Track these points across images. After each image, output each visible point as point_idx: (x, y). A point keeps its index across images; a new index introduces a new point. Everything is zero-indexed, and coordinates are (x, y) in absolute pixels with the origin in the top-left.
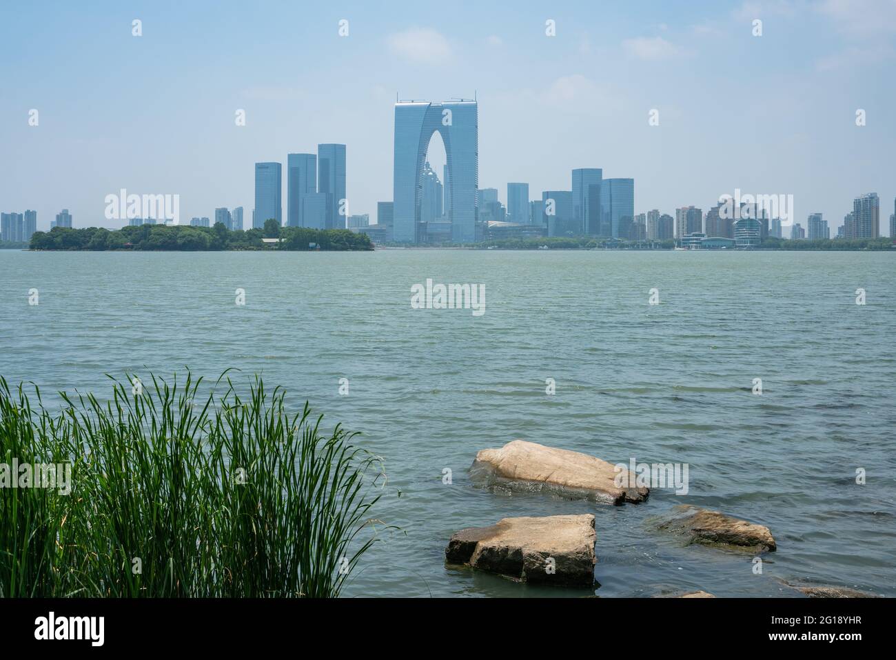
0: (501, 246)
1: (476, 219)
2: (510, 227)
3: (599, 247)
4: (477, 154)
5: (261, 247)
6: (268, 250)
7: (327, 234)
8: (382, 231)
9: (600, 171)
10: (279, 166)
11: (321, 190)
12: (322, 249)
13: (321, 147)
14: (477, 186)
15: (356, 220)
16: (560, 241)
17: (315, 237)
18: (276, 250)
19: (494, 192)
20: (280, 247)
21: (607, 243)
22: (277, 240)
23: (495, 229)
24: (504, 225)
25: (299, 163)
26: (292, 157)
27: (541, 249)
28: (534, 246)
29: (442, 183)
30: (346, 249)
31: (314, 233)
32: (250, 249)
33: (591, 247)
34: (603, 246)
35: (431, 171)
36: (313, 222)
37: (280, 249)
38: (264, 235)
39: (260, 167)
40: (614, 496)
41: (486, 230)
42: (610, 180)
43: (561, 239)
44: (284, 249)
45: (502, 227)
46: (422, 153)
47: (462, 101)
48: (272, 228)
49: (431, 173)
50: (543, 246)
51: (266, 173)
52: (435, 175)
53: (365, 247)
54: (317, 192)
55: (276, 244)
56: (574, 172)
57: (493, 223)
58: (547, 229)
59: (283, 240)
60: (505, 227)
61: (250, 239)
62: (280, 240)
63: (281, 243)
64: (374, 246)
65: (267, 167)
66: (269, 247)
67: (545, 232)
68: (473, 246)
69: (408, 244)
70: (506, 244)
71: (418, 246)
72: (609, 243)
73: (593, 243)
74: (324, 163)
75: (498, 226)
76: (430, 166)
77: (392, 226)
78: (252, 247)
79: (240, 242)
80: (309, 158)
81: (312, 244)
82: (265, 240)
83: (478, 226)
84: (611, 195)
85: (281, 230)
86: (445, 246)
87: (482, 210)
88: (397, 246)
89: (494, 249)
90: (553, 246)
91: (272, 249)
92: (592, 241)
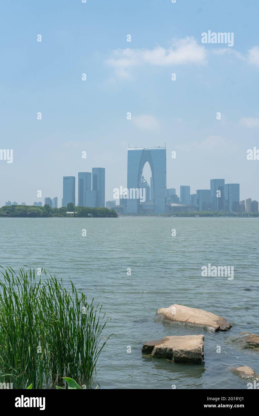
0: (177, 215)
1: (166, 203)
2: (181, 206)
3: (223, 216)
4: (166, 172)
5: (66, 216)
6: (69, 217)
7: (96, 210)
8: (122, 208)
9: (223, 180)
10: (74, 178)
11: (93, 189)
12: (94, 217)
13: (93, 169)
14: (166, 187)
15: (110, 203)
16: (205, 213)
17: (91, 211)
18: (73, 217)
19: (174, 190)
20: (75, 216)
21: (227, 214)
22: (73, 212)
23: (174, 207)
24: (179, 206)
25: (83, 176)
26: (80, 174)
27: (196, 217)
28: (193, 215)
29: (150, 186)
30: (105, 217)
31: (90, 209)
32: (61, 217)
33: (220, 216)
34: (225, 215)
35: (145, 180)
36: (90, 204)
37: (74, 217)
38: (67, 210)
39: (65, 179)
40: (215, 328)
41: (170, 208)
42: (228, 185)
43: (205, 212)
44: (77, 217)
45: (178, 207)
46: (140, 172)
47: (159, 147)
48: (71, 207)
49: (144, 181)
50: (197, 215)
51: (68, 181)
52: (146, 182)
53: (114, 216)
54: (92, 190)
55: (73, 214)
56: (211, 180)
57: (173, 205)
58: (199, 208)
59: (76, 212)
60: (179, 207)
61: (61, 212)
62: (75, 213)
63: (75, 214)
64: (117, 215)
65: (69, 179)
66: (69, 216)
67: (198, 209)
68: (164, 215)
69: (134, 214)
70: (180, 214)
71: (138, 215)
72: (228, 214)
73: (220, 214)
74: (95, 177)
75: (176, 206)
76: (144, 178)
77: (126, 206)
78: (61, 216)
79: (56, 214)
80: (88, 174)
81: (89, 215)
82: (68, 213)
83: (167, 206)
84: (229, 191)
85: (75, 208)
86: (151, 215)
87: (169, 199)
88: (129, 215)
89: (174, 217)
90: (201, 216)
91: (71, 217)
92: (220, 213)
